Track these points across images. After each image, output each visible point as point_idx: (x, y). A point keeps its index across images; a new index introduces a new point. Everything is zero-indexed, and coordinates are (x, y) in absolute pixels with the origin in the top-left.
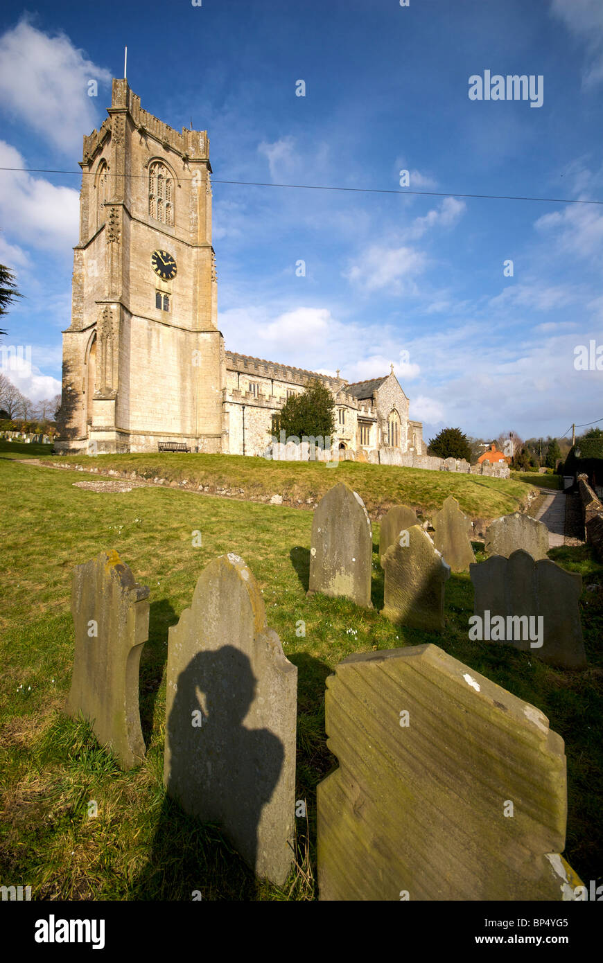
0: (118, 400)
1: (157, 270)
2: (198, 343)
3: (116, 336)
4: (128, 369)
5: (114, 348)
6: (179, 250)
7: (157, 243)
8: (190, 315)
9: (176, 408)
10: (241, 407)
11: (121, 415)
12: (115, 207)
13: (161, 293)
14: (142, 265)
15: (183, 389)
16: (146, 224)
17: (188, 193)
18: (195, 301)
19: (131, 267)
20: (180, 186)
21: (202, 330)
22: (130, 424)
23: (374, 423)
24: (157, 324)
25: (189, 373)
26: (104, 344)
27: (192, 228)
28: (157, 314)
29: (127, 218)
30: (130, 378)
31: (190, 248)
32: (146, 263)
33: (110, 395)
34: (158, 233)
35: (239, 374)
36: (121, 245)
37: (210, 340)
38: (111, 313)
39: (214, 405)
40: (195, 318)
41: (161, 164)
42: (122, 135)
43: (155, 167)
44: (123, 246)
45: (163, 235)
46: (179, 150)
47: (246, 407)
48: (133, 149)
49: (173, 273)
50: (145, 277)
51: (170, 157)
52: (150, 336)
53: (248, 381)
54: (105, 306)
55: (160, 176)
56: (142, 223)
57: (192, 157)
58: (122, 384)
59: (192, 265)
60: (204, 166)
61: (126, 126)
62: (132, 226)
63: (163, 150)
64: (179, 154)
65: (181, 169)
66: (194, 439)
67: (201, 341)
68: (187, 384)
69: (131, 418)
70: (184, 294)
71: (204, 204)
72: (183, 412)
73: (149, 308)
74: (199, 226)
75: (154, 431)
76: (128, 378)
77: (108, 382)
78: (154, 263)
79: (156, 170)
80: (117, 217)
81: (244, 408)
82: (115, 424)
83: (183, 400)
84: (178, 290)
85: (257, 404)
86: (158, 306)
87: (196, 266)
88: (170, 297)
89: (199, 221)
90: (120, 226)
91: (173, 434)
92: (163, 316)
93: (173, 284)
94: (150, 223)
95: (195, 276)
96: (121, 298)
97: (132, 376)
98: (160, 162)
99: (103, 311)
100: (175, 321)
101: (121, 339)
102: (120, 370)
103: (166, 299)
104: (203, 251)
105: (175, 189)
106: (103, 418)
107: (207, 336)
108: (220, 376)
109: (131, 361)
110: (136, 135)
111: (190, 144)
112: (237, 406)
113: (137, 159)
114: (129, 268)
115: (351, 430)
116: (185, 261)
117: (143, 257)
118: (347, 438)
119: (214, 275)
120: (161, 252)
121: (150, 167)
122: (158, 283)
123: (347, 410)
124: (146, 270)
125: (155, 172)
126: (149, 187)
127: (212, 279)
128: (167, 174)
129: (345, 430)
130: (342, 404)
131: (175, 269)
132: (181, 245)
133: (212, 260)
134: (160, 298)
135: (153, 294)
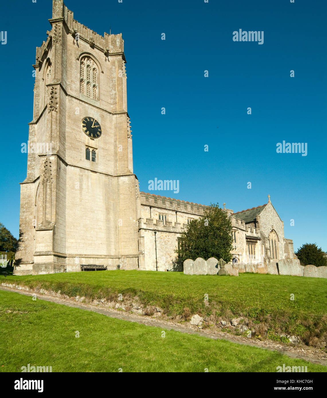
0: (56, 230)
1: (86, 131)
2: (119, 184)
3: (54, 180)
4: (64, 206)
5: (53, 190)
6: (102, 117)
7: (86, 112)
8: (112, 164)
9: (103, 235)
10: (153, 232)
11: (59, 242)
12: (54, 86)
13: (89, 148)
14: (76, 128)
15: (108, 220)
16: (78, 99)
17: (108, 77)
18: (116, 154)
19: (67, 130)
20: (103, 72)
21: (122, 175)
22: (67, 249)
23: (258, 241)
24: (86, 171)
25: (112, 208)
26: (45, 187)
27: (112, 101)
28: (87, 164)
29: (64, 94)
30: (66, 213)
31: (111, 115)
32: (78, 127)
33: (49, 226)
34: (87, 105)
35: (151, 208)
36: (59, 113)
37: (127, 182)
38: (50, 163)
39: (132, 231)
40: (116, 166)
41: (89, 58)
42: (60, 37)
43: (84, 60)
44: (60, 113)
45: (90, 107)
46: (102, 48)
47: (157, 233)
48: (68, 47)
49: (98, 133)
50: (78, 137)
51: (95, 52)
52: (81, 181)
53: (158, 214)
54: (45, 158)
55: (88, 66)
56: (75, 98)
57: (111, 52)
58: (60, 218)
59: (113, 127)
60: (120, 57)
61: (63, 31)
62: (67, 100)
63: (90, 48)
64: (101, 50)
65: (104, 60)
66: (117, 259)
67: (120, 183)
68: (111, 216)
69: (67, 245)
70: (107, 148)
71: (121, 84)
72: (108, 238)
73: (81, 160)
74: (117, 100)
75: (85, 254)
76: (64, 213)
77: (48, 216)
78: (84, 126)
79: (85, 61)
80: (56, 93)
81: (155, 233)
82: (53, 249)
83: (108, 229)
84: (102, 145)
85: (165, 230)
86: (88, 158)
87: (116, 128)
88: (96, 151)
89: (117, 96)
90: (58, 100)
91: (101, 255)
92: (92, 165)
93: (99, 140)
94: (81, 98)
95: (116, 135)
96: (58, 152)
97: (67, 211)
98: (87, 56)
99: (44, 162)
100: (100, 168)
101: (58, 183)
102: (57, 206)
103: (94, 153)
104: (121, 117)
105: (99, 74)
106: (43, 245)
107: (125, 179)
108: (136, 209)
109: (67, 200)
110: (70, 37)
111: (110, 44)
112: (150, 232)
113: (71, 54)
114: (65, 130)
115: (241, 247)
116: (107, 124)
117: (76, 121)
118: (239, 253)
119: (130, 134)
120: (89, 118)
121: (81, 60)
122: (87, 141)
123: (237, 231)
124: (78, 131)
125: (85, 63)
126: (80, 73)
127: (128, 136)
128: (93, 65)
129: (237, 247)
130: (233, 227)
131: (100, 130)
132: (104, 113)
133: (128, 122)
134: (90, 153)
135: (84, 149)
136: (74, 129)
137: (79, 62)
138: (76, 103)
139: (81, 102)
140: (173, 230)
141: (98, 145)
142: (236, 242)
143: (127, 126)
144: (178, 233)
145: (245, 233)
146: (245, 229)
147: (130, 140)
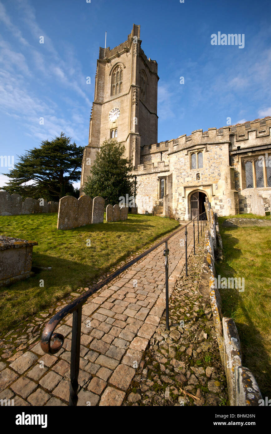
2: (127, 146)
16: (107, 102)
29: (99, 106)
34: (112, 101)
36: (92, 120)
42: (98, 72)
44: (94, 120)
45: (115, 101)
47: (137, 177)
51: (121, 58)
62: (102, 108)
65: (126, 58)
88: (117, 129)
98: (116, 66)
110: (107, 65)
113: (107, 76)
114: (100, 127)
115: (213, 173)
116: (125, 105)
117: (106, 118)
118: (205, 183)
119: (135, 100)
120: (113, 110)
121: (112, 74)
122: (111, 126)
123: (205, 149)
124: (106, 123)
125: (116, 73)
126: (112, 83)
127: (132, 104)
128: (121, 68)
129: (202, 174)
130: (195, 146)
131: (119, 113)
132: (123, 98)
133: (134, 92)
134: (113, 133)
135: (109, 133)
136: (105, 123)
137: (111, 76)
138: (107, 105)
139: (109, 103)
140: (154, 171)
141: (117, 124)
142: (202, 167)
143: (132, 96)
144: (159, 172)
145: (227, 146)
146: (227, 139)
147: (134, 106)
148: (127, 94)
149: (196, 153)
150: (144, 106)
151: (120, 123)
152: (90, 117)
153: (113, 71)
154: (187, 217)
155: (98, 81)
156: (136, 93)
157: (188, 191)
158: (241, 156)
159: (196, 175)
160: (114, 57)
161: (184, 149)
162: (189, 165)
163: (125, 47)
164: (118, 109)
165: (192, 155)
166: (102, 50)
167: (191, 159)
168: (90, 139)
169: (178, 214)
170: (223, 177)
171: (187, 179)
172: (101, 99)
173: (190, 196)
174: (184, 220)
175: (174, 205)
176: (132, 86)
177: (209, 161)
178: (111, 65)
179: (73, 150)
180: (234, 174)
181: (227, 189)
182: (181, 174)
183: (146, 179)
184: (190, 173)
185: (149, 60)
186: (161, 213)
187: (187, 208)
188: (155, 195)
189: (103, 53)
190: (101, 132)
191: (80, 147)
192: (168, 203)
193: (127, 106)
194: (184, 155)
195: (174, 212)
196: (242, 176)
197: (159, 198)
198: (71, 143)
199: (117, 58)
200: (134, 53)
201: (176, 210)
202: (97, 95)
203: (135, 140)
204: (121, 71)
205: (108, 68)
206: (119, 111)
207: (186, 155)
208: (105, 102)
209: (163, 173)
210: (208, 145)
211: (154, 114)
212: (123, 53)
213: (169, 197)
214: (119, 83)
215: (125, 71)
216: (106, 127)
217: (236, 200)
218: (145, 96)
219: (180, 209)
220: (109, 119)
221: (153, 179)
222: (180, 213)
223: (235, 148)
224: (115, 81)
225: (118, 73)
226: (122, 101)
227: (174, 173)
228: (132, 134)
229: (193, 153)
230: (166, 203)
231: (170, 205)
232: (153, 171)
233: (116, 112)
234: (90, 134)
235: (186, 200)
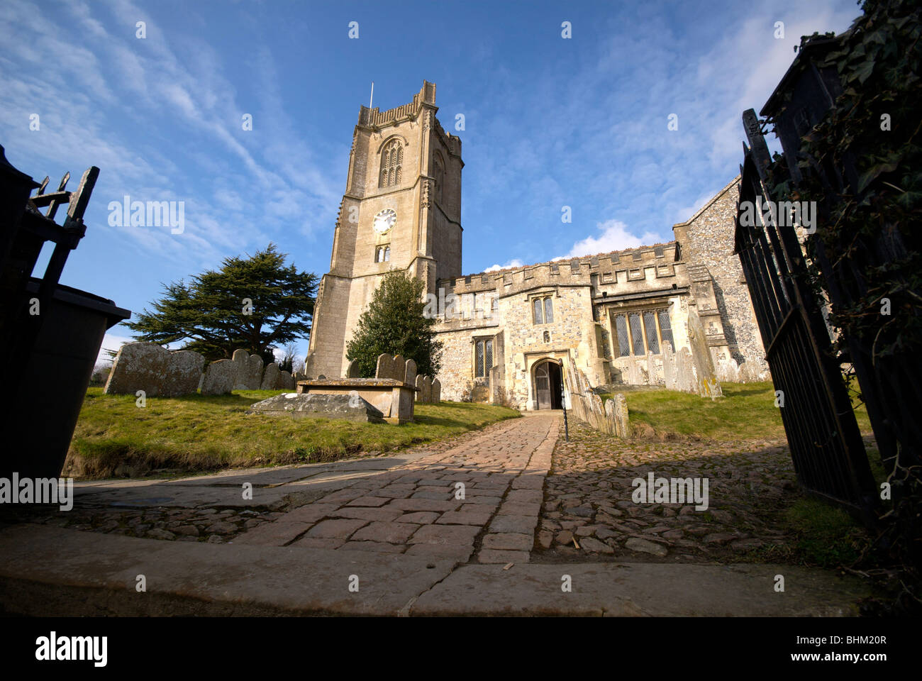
7: (380, 206)
13: (382, 247)
21: (410, 263)
23: (676, 301)
24: (372, 278)
28: (375, 268)
31: (412, 190)
34: (382, 197)
36: (341, 227)
37: (413, 271)
40: (411, 255)
41: (394, 140)
44: (344, 227)
46: (406, 117)
51: (400, 129)
52: (365, 292)
62: (361, 206)
65: (410, 129)
73: (368, 266)
88: (390, 247)
93: (393, 231)
97: (347, 333)
98: (390, 141)
101: (327, 304)
104: (418, 185)
110: (373, 136)
113: (373, 154)
114: (355, 240)
115: (570, 331)
116: (406, 205)
117: (368, 224)
118: (558, 348)
119: (426, 201)
120: (383, 212)
121: (383, 150)
122: (378, 240)
123: (555, 294)
124: (368, 234)
125: (390, 151)
126: (382, 165)
127: (422, 206)
128: (399, 144)
129: (553, 333)
130: (540, 287)
131: (394, 218)
132: (403, 194)
133: (425, 187)
134: (382, 252)
135: (373, 252)
136: (364, 234)
137: (380, 155)
138: (371, 202)
139: (376, 199)
140: (465, 325)
141: (390, 237)
142: (552, 321)
143: (422, 193)
144: (475, 329)
145: (587, 290)
146: (587, 280)
147: (425, 210)
148: (410, 189)
149: (542, 299)
150: (439, 208)
151: (396, 235)
152: (337, 221)
153: (385, 147)
154: (530, 404)
155: (356, 159)
156: (429, 189)
157: (532, 361)
158: (609, 307)
159: (542, 334)
160: (388, 126)
161: (522, 292)
162: (531, 318)
163: (410, 113)
164: (393, 212)
165: (535, 301)
166: (364, 111)
167: (534, 307)
168: (334, 261)
169: (515, 399)
170: (585, 338)
171: (528, 341)
172: (358, 190)
173: (534, 368)
174: (526, 410)
175: (508, 384)
176: (422, 177)
177: (563, 313)
178: (381, 137)
179: (288, 280)
180: (601, 334)
181: (592, 356)
182: (518, 331)
183: (450, 340)
184: (534, 330)
185: (448, 134)
186: (486, 399)
187: (530, 389)
188: (466, 370)
189: (367, 115)
190: (357, 249)
191: (303, 274)
192: (498, 380)
193: (409, 208)
194: (523, 301)
195: (509, 397)
196: (613, 337)
197: (474, 375)
198: (286, 265)
199: (393, 128)
200: (426, 126)
201: (512, 393)
202: (353, 184)
203: (426, 270)
204: (400, 149)
205: (374, 141)
206: (395, 215)
207: (526, 301)
208: (367, 197)
209: (482, 330)
210: (559, 288)
211: (456, 223)
212: (405, 121)
213: (500, 370)
214: (395, 168)
215: (406, 150)
216: (367, 241)
217: (606, 375)
218: (441, 192)
219: (519, 391)
220: (374, 228)
221: (464, 340)
222: (518, 398)
223: (599, 294)
224: (388, 163)
225: (393, 150)
226: (401, 198)
227: (506, 329)
228: (420, 259)
229: (537, 299)
230: (495, 381)
231: (501, 385)
232: (462, 326)
233: (389, 216)
234: (335, 252)
235: (528, 376)
